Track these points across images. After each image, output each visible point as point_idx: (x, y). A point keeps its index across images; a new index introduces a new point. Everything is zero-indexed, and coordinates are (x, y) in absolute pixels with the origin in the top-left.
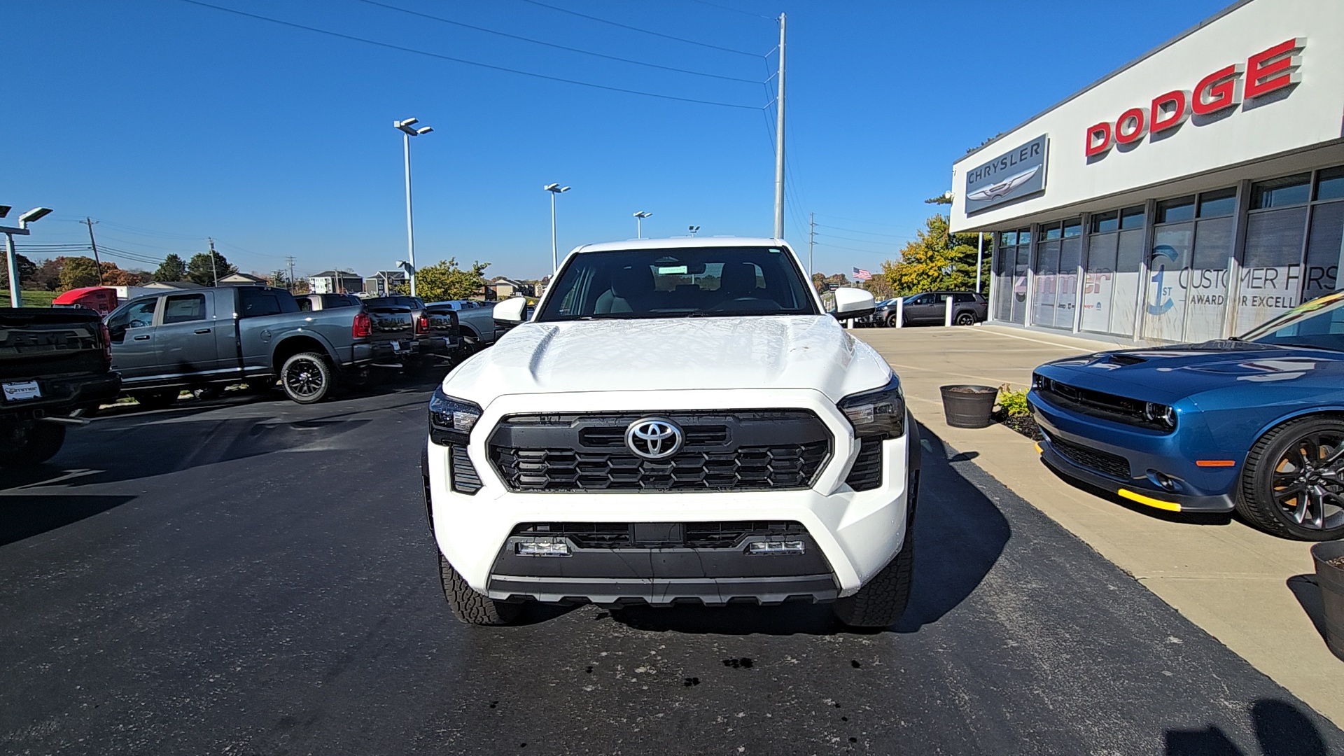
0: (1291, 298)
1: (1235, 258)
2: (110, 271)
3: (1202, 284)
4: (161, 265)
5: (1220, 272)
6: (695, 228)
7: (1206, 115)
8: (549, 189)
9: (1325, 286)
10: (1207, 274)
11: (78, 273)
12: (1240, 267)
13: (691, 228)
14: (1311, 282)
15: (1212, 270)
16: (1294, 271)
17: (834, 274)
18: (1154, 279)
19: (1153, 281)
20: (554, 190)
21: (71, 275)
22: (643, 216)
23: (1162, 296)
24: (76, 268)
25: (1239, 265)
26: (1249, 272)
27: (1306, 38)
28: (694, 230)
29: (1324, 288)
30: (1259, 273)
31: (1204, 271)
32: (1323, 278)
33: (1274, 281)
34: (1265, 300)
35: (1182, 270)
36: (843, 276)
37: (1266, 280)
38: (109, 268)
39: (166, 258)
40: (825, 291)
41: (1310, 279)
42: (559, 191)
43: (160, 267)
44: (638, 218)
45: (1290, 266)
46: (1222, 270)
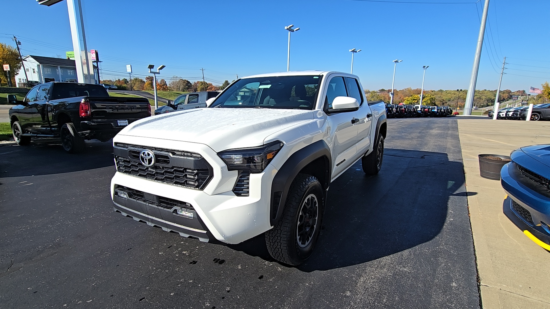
2: (210, 86)
4: (223, 84)
6: (426, 67)
8: (351, 51)
11: (202, 86)
13: (424, 67)
17: (518, 90)
20: (354, 51)
21: (200, 87)
22: (398, 62)
24: (201, 85)
28: (425, 68)
36: (524, 91)
38: (210, 85)
39: (224, 81)
42: (356, 52)
43: (223, 85)
44: (395, 63)
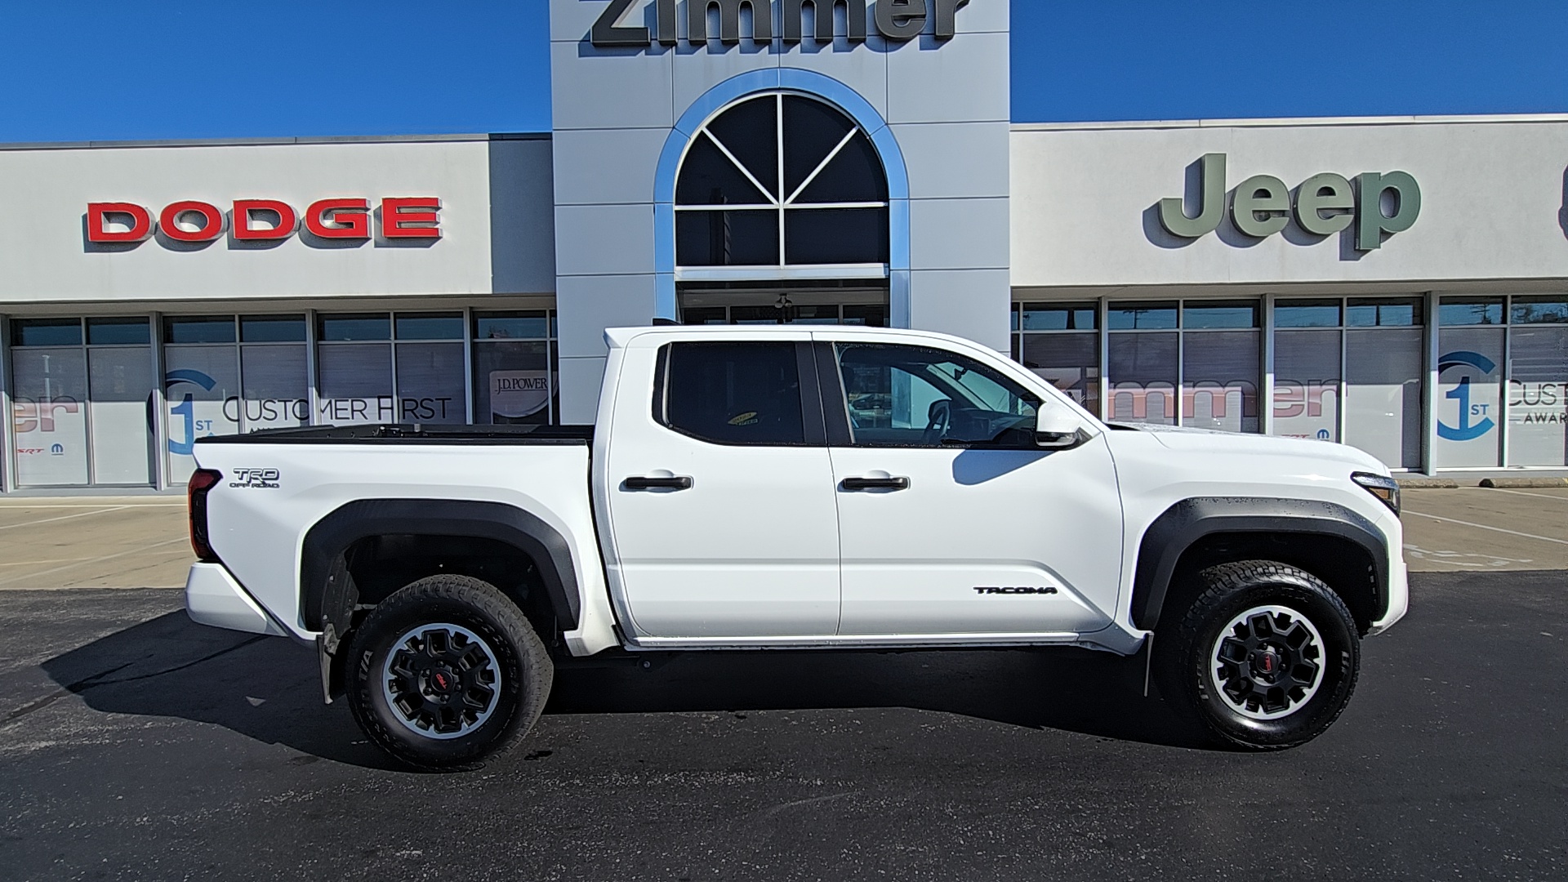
5: (288, 403)
9: (421, 416)
10: (269, 405)
12: (320, 398)
14: (406, 412)
15: (276, 401)
16: (386, 402)
18: (175, 411)
19: (172, 413)
23: (195, 430)
25: (318, 395)
26: (330, 402)
27: (447, 201)
29: (421, 418)
30: (340, 405)
31: (263, 402)
32: (416, 409)
33: (363, 412)
35: (228, 400)
37: (353, 411)
41: (404, 410)
45: (379, 398)
46: (292, 401)
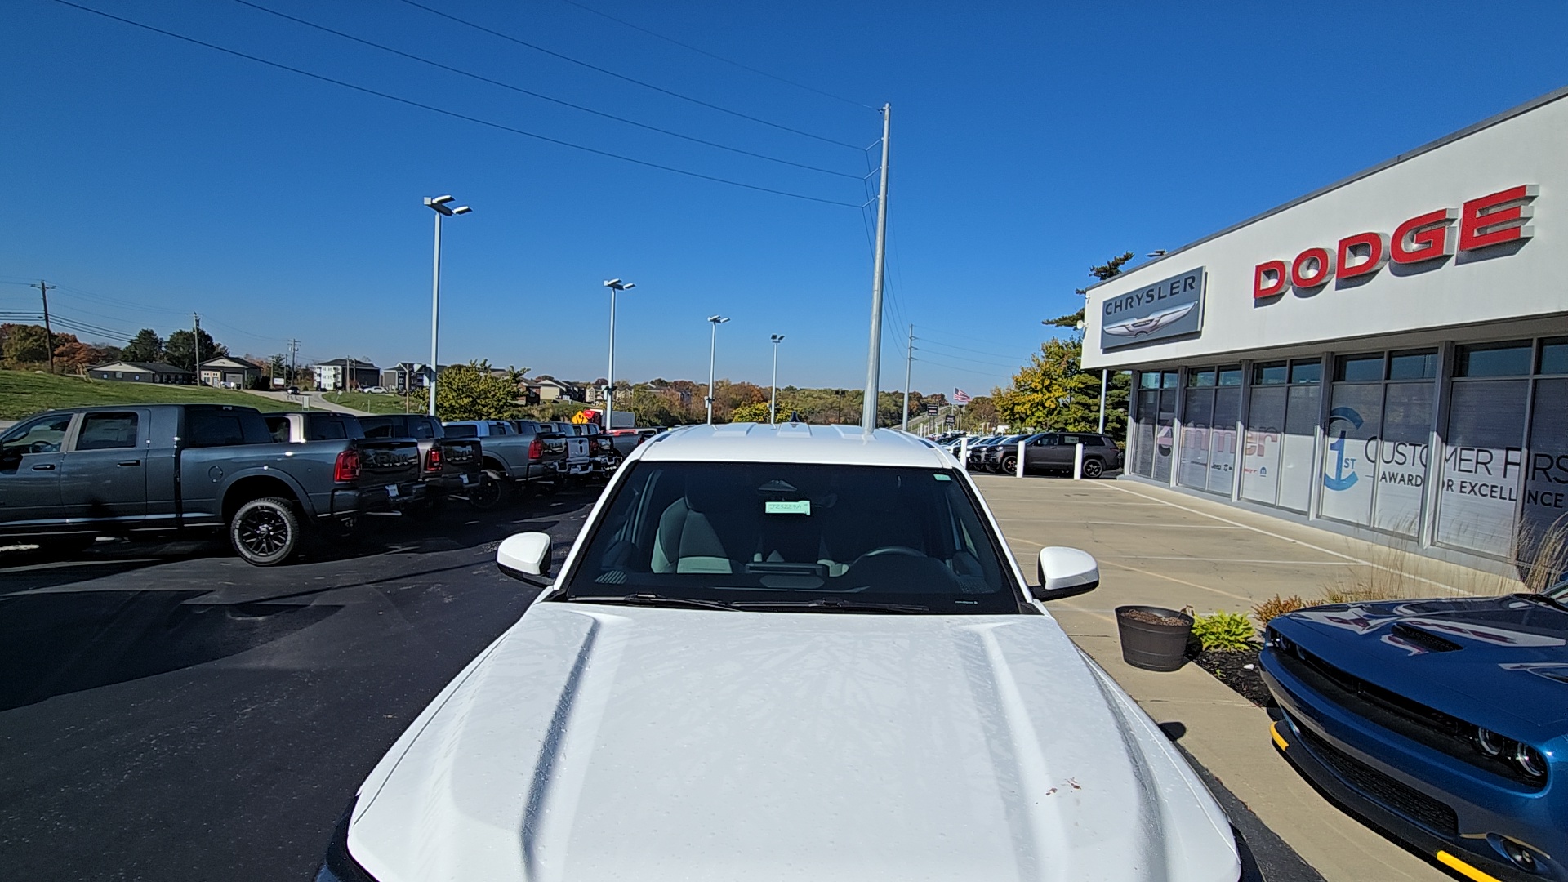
0: (1511, 489)
1: (1438, 434)
2: (67, 345)
3: (1395, 459)
4: (131, 341)
5: (1417, 448)
6: (778, 337)
7: (1407, 266)
8: (609, 285)
9: (1555, 479)
10: (1401, 448)
11: (28, 344)
12: (1444, 445)
13: (774, 337)
14: (1537, 471)
15: (1407, 444)
16: (1514, 456)
17: (932, 394)
18: (1332, 447)
19: (1331, 449)
20: (615, 286)
21: (18, 347)
22: (719, 322)
23: (1343, 468)
24: (26, 339)
25: (1442, 441)
26: (1455, 451)
27: (1538, 186)
28: (777, 340)
29: (1553, 480)
30: (1466, 454)
31: (1397, 444)
32: (1552, 468)
33: (1488, 465)
34: (1478, 487)
35: (1369, 440)
36: (943, 396)
37: (1477, 463)
38: (66, 340)
39: (138, 333)
40: (921, 412)
41: (1535, 468)
42: (621, 288)
43: (129, 344)
44: (713, 323)
45: (1508, 449)
46: (1420, 445)
